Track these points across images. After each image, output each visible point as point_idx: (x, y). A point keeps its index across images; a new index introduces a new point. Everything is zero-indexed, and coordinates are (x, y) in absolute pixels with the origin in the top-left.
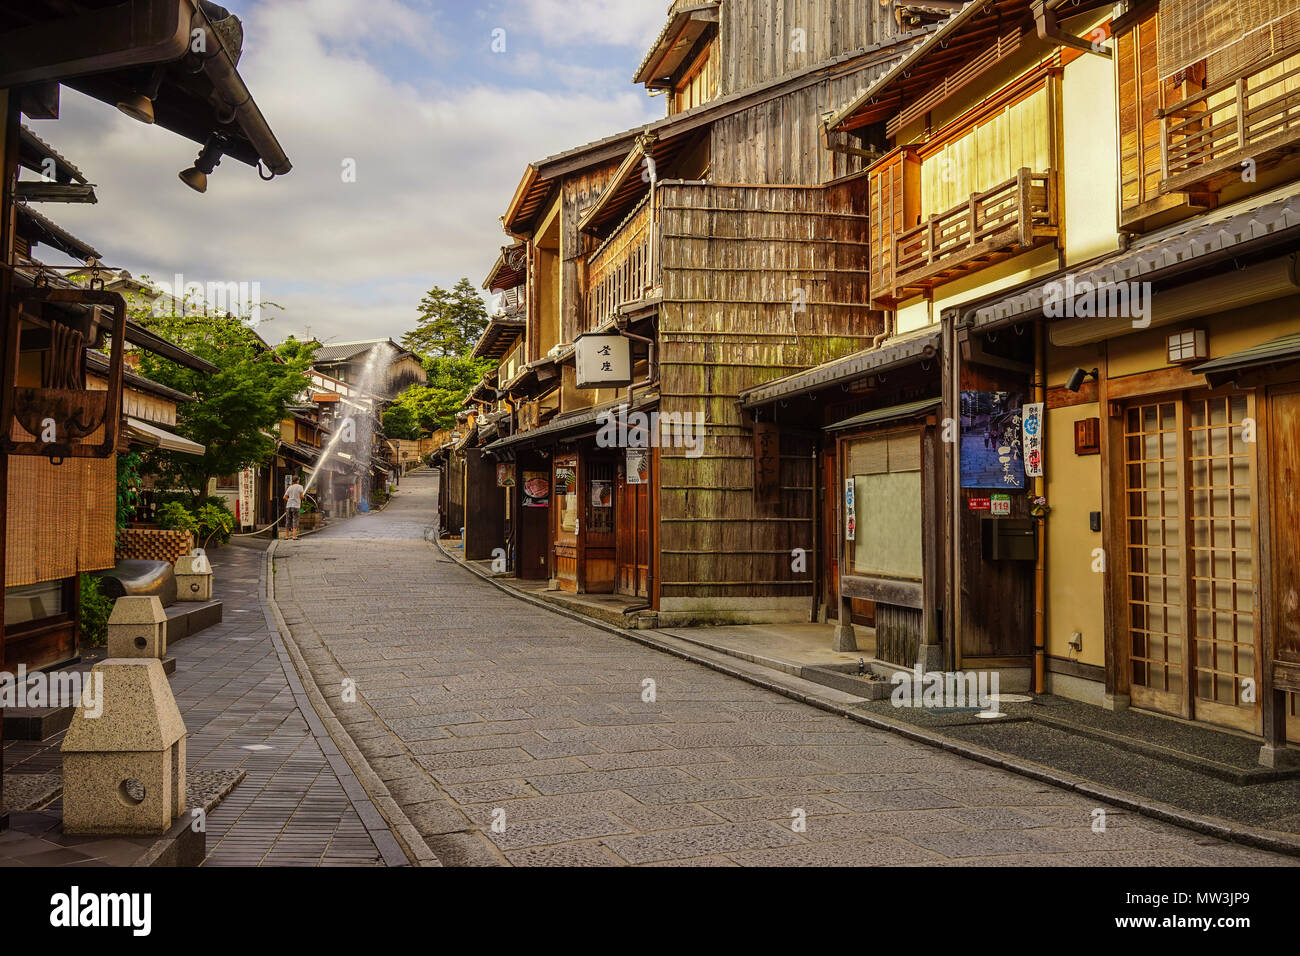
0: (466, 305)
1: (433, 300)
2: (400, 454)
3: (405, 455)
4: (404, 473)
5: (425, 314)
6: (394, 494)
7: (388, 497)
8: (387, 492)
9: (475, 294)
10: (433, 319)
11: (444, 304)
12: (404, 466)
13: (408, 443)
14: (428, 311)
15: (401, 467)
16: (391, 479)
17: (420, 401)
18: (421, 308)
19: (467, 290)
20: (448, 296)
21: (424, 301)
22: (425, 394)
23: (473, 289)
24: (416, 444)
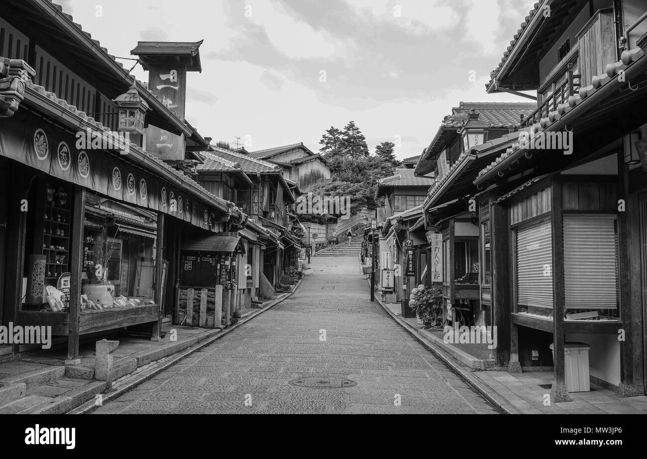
0: (352, 140)
1: (331, 136)
2: (311, 236)
3: (315, 236)
4: (314, 253)
5: (325, 146)
6: (306, 272)
7: (300, 275)
8: (300, 269)
9: (358, 132)
10: (330, 149)
11: (338, 138)
12: (314, 247)
13: (317, 226)
14: (327, 143)
15: (311, 247)
16: (304, 257)
17: (327, 191)
18: (322, 142)
19: (353, 130)
20: (341, 133)
21: (324, 136)
22: (331, 186)
23: (357, 129)
24: (324, 227)
